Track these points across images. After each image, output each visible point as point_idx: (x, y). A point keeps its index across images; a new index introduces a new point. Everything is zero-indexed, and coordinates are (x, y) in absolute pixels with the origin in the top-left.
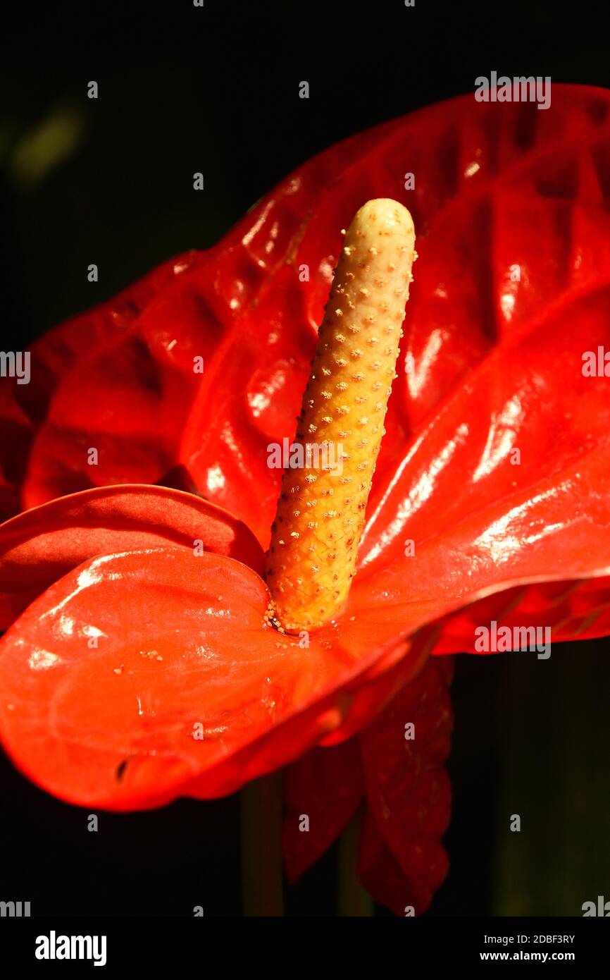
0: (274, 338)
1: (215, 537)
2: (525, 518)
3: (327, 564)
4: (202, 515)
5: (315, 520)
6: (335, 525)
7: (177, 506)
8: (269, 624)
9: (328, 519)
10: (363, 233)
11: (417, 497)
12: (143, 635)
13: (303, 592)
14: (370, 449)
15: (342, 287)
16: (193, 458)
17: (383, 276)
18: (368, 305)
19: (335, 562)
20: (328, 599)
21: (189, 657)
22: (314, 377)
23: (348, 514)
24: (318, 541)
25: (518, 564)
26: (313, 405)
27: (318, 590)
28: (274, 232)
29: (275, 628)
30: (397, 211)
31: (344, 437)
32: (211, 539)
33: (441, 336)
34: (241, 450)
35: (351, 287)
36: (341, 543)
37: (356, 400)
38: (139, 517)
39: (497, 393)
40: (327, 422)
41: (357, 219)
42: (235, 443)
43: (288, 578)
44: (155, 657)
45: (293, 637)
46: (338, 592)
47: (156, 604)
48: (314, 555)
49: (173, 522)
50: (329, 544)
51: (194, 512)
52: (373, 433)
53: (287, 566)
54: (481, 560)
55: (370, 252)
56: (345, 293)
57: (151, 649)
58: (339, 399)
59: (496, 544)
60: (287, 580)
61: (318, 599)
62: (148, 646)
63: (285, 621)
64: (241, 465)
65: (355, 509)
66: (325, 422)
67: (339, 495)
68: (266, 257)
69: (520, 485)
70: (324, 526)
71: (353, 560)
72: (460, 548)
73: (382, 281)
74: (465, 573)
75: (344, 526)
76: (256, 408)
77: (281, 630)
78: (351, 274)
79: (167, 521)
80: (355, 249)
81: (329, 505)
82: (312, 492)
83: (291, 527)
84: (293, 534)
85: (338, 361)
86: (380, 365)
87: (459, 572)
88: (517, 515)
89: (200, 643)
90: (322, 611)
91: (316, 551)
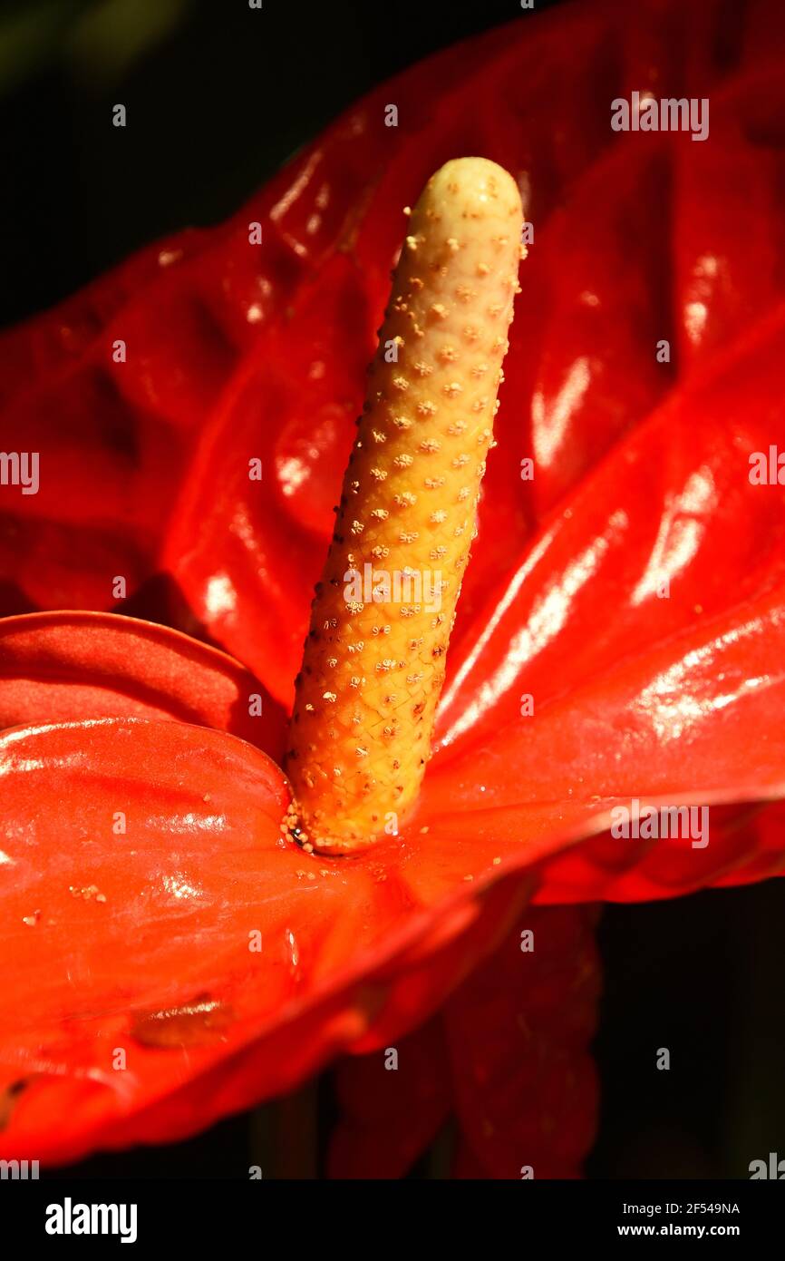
0: (317, 371)
1: (206, 696)
2: (709, 666)
3: (380, 744)
4: (186, 661)
5: (361, 673)
6: (394, 683)
7: (143, 646)
8: (289, 838)
9: (382, 672)
10: (437, 214)
11: (541, 628)
12: (75, 860)
13: (344, 787)
14: (450, 560)
15: (403, 302)
16: (185, 561)
17: (468, 285)
18: (444, 330)
19: (395, 741)
20: (384, 798)
21: (151, 895)
22: (359, 445)
23: (415, 665)
24: (367, 707)
25: (696, 742)
26: (357, 489)
27: (367, 786)
28: (322, 200)
29: (299, 843)
30: (492, 178)
31: (406, 543)
32: (200, 699)
33: (590, 368)
34: (262, 549)
35: (417, 301)
36: (405, 712)
37: (426, 484)
38: (83, 662)
39: (675, 461)
40: (380, 519)
41: (429, 191)
42: (254, 537)
43: (320, 764)
44: (94, 896)
45: (327, 859)
46: (400, 789)
47: (100, 808)
48: (360, 730)
49: (137, 672)
50: (384, 712)
51: (173, 655)
52: (455, 535)
53: (318, 746)
54: (636, 735)
55: (447, 246)
56: (408, 310)
57: (87, 883)
58: (397, 480)
59: (661, 709)
60: (318, 768)
61: (366, 800)
62: (83, 880)
63: (315, 832)
64: (263, 573)
65: (428, 657)
66: (376, 518)
67: (399, 635)
68: (306, 239)
69: (708, 610)
70: (376, 685)
71: (426, 738)
72: (602, 714)
73: (467, 291)
74: (610, 756)
75: (409, 683)
76: (287, 482)
77: (309, 847)
78: (417, 280)
79: (128, 670)
80: (424, 239)
81: (384, 650)
82: (357, 629)
83: (324, 683)
84: (327, 695)
85: (396, 421)
86: (465, 427)
87: (601, 756)
88: (697, 662)
89: (170, 871)
90: (375, 819)
91: (363, 723)
